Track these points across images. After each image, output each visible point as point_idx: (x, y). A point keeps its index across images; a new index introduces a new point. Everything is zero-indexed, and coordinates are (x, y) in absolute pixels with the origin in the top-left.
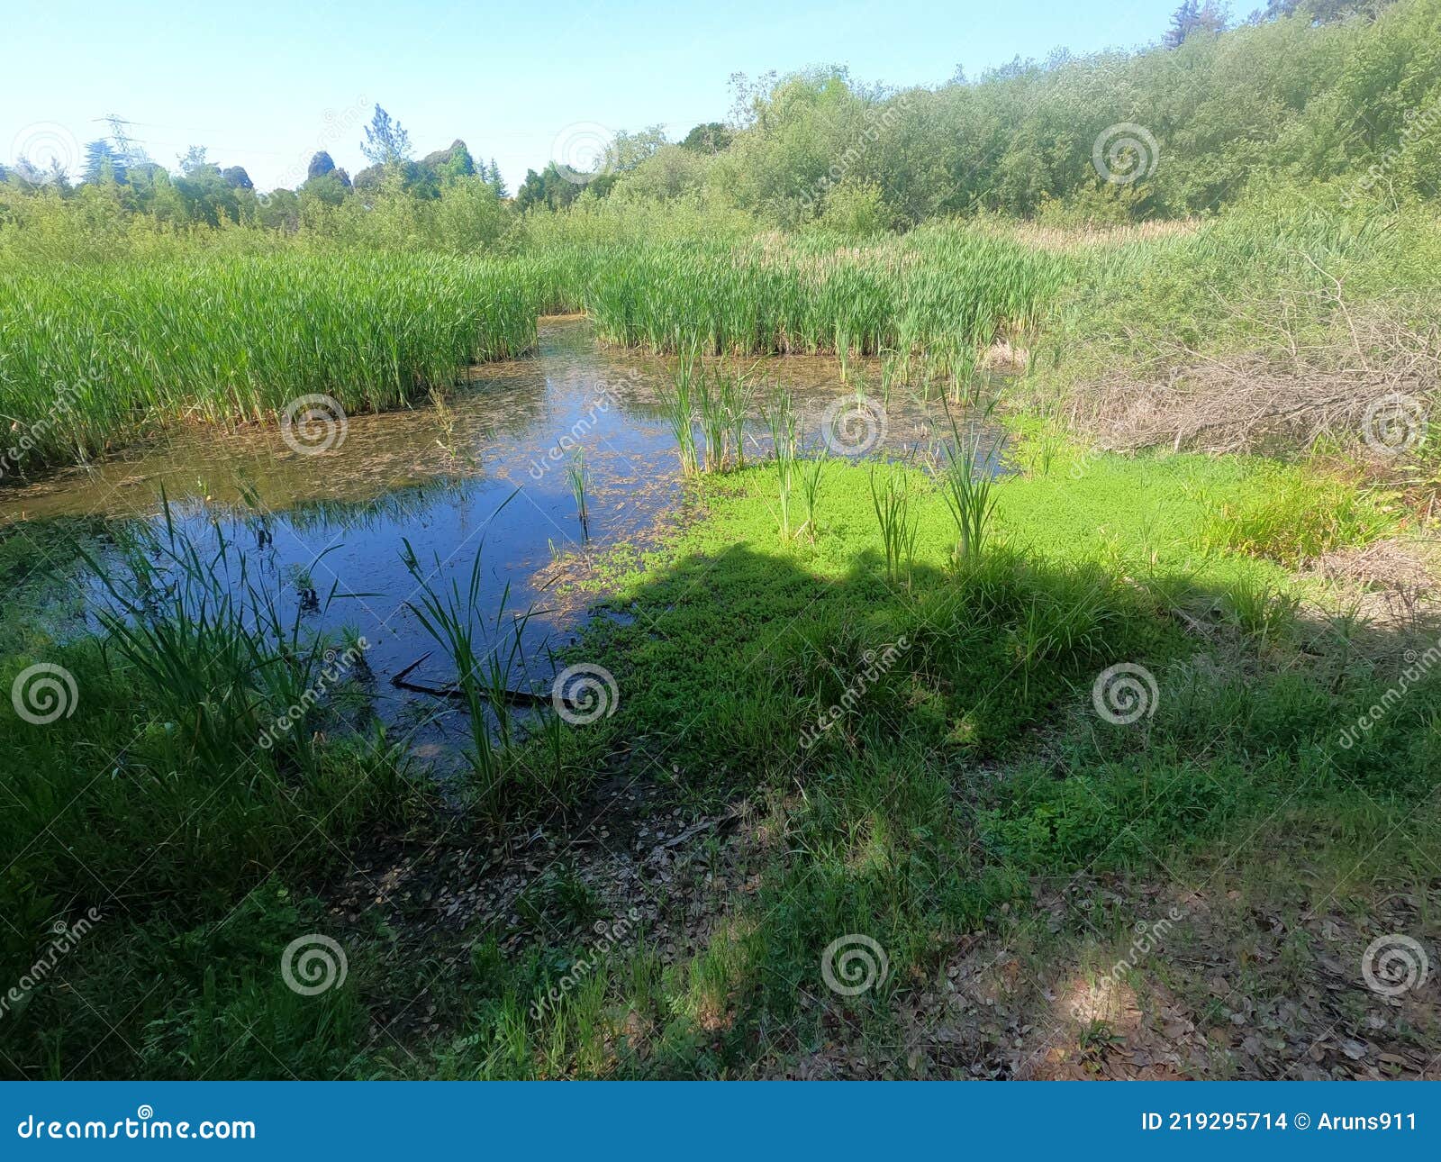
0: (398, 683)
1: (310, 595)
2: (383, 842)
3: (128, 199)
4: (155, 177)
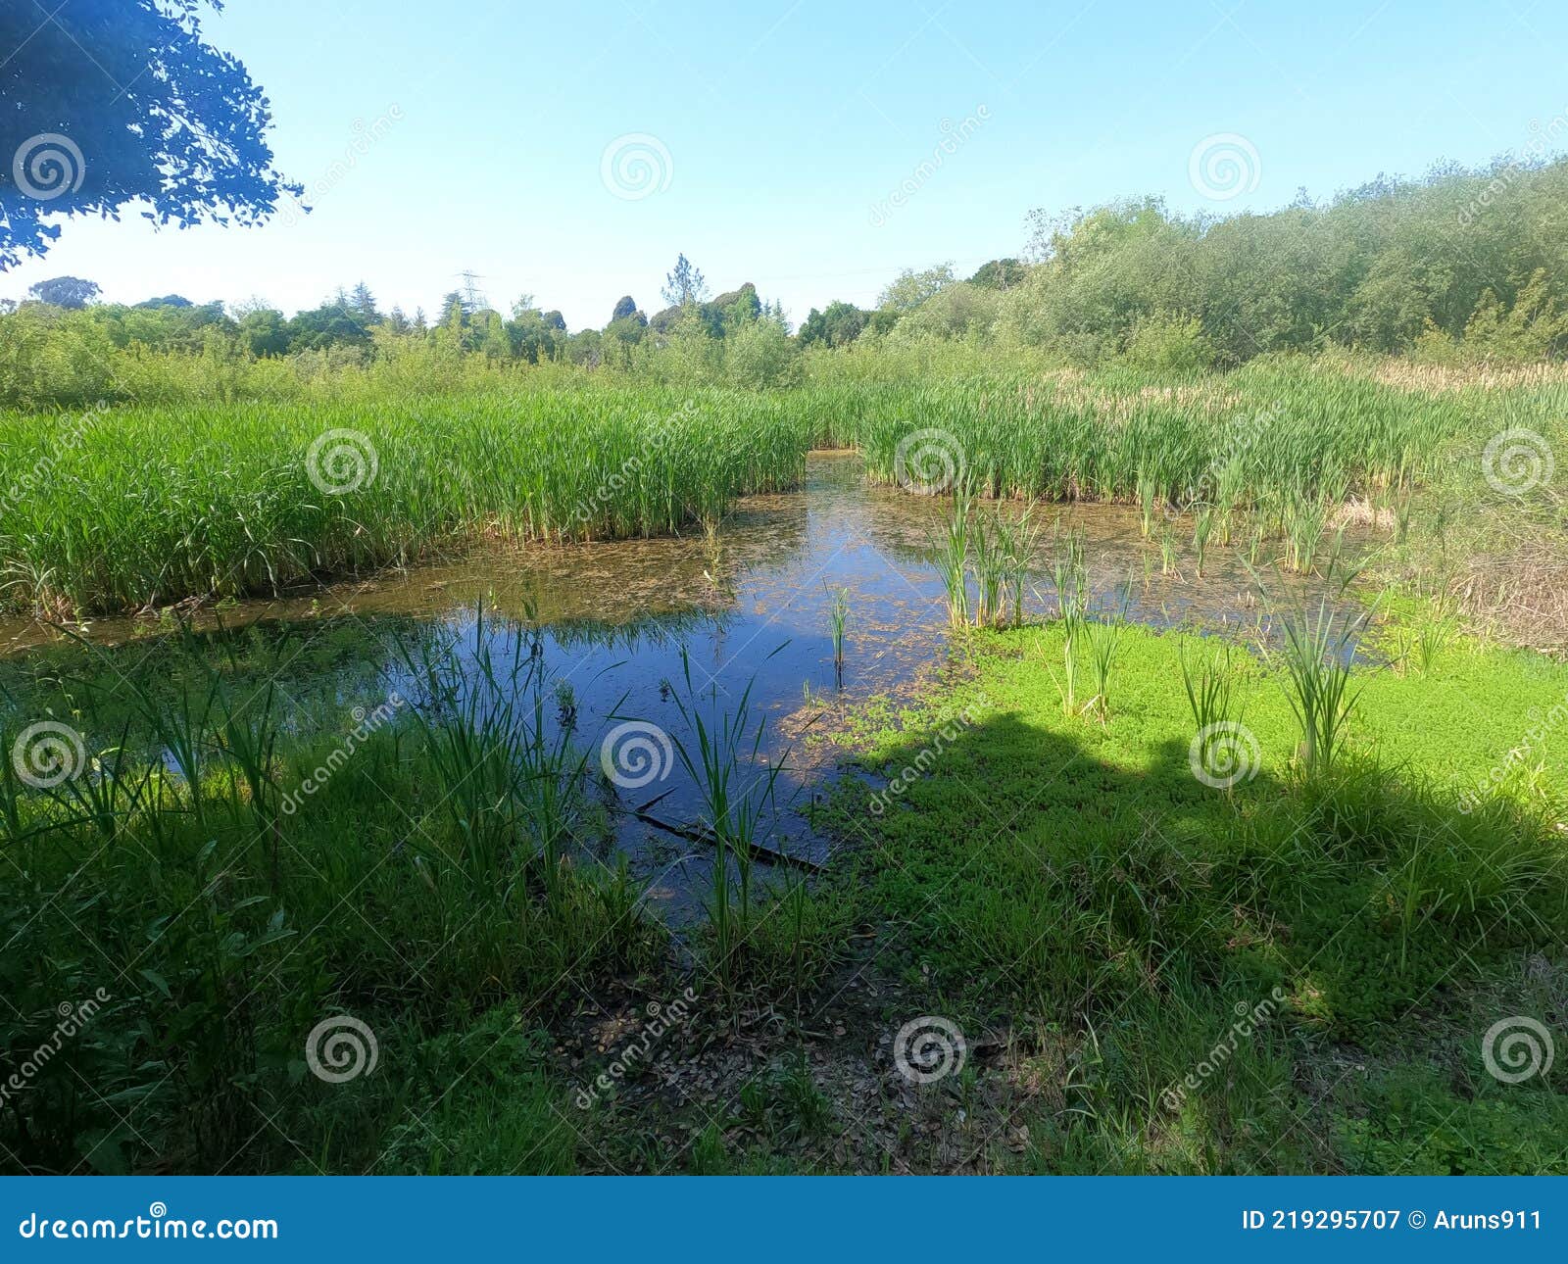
0: (642, 815)
1: (570, 712)
2: (612, 985)
3: (468, 339)
4: (491, 320)
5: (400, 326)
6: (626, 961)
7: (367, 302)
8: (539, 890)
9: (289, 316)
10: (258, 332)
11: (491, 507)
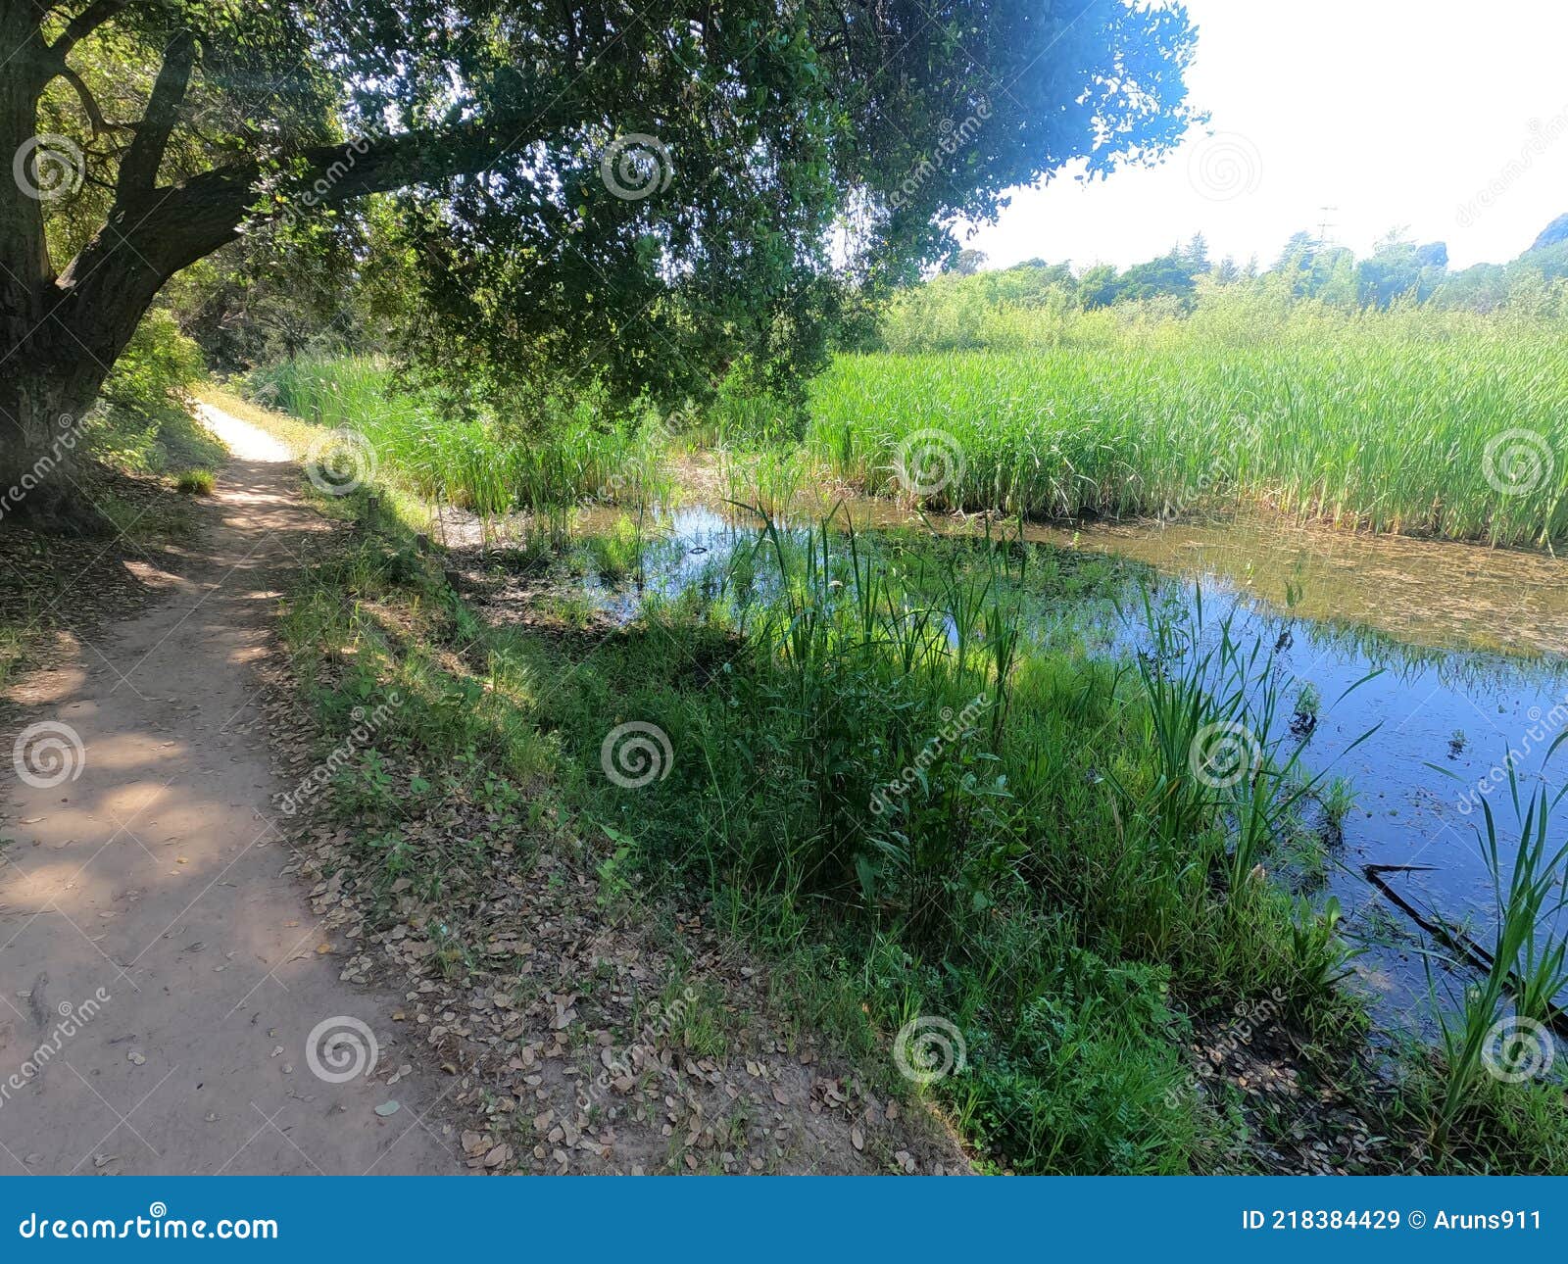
0: (1371, 874)
1: (1309, 721)
2: (1274, 1029)
3: (1302, 284)
4: (1340, 260)
5: (1227, 275)
6: (1302, 1018)
7: (1200, 248)
8: (1219, 885)
9: (1120, 273)
10: (1092, 287)
11: (1276, 473)
